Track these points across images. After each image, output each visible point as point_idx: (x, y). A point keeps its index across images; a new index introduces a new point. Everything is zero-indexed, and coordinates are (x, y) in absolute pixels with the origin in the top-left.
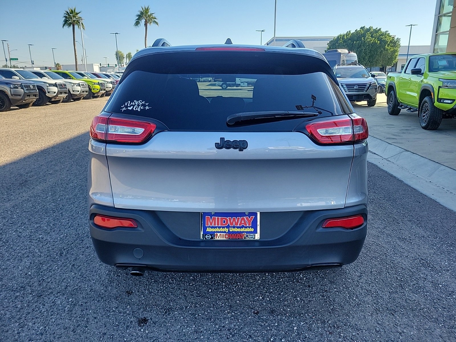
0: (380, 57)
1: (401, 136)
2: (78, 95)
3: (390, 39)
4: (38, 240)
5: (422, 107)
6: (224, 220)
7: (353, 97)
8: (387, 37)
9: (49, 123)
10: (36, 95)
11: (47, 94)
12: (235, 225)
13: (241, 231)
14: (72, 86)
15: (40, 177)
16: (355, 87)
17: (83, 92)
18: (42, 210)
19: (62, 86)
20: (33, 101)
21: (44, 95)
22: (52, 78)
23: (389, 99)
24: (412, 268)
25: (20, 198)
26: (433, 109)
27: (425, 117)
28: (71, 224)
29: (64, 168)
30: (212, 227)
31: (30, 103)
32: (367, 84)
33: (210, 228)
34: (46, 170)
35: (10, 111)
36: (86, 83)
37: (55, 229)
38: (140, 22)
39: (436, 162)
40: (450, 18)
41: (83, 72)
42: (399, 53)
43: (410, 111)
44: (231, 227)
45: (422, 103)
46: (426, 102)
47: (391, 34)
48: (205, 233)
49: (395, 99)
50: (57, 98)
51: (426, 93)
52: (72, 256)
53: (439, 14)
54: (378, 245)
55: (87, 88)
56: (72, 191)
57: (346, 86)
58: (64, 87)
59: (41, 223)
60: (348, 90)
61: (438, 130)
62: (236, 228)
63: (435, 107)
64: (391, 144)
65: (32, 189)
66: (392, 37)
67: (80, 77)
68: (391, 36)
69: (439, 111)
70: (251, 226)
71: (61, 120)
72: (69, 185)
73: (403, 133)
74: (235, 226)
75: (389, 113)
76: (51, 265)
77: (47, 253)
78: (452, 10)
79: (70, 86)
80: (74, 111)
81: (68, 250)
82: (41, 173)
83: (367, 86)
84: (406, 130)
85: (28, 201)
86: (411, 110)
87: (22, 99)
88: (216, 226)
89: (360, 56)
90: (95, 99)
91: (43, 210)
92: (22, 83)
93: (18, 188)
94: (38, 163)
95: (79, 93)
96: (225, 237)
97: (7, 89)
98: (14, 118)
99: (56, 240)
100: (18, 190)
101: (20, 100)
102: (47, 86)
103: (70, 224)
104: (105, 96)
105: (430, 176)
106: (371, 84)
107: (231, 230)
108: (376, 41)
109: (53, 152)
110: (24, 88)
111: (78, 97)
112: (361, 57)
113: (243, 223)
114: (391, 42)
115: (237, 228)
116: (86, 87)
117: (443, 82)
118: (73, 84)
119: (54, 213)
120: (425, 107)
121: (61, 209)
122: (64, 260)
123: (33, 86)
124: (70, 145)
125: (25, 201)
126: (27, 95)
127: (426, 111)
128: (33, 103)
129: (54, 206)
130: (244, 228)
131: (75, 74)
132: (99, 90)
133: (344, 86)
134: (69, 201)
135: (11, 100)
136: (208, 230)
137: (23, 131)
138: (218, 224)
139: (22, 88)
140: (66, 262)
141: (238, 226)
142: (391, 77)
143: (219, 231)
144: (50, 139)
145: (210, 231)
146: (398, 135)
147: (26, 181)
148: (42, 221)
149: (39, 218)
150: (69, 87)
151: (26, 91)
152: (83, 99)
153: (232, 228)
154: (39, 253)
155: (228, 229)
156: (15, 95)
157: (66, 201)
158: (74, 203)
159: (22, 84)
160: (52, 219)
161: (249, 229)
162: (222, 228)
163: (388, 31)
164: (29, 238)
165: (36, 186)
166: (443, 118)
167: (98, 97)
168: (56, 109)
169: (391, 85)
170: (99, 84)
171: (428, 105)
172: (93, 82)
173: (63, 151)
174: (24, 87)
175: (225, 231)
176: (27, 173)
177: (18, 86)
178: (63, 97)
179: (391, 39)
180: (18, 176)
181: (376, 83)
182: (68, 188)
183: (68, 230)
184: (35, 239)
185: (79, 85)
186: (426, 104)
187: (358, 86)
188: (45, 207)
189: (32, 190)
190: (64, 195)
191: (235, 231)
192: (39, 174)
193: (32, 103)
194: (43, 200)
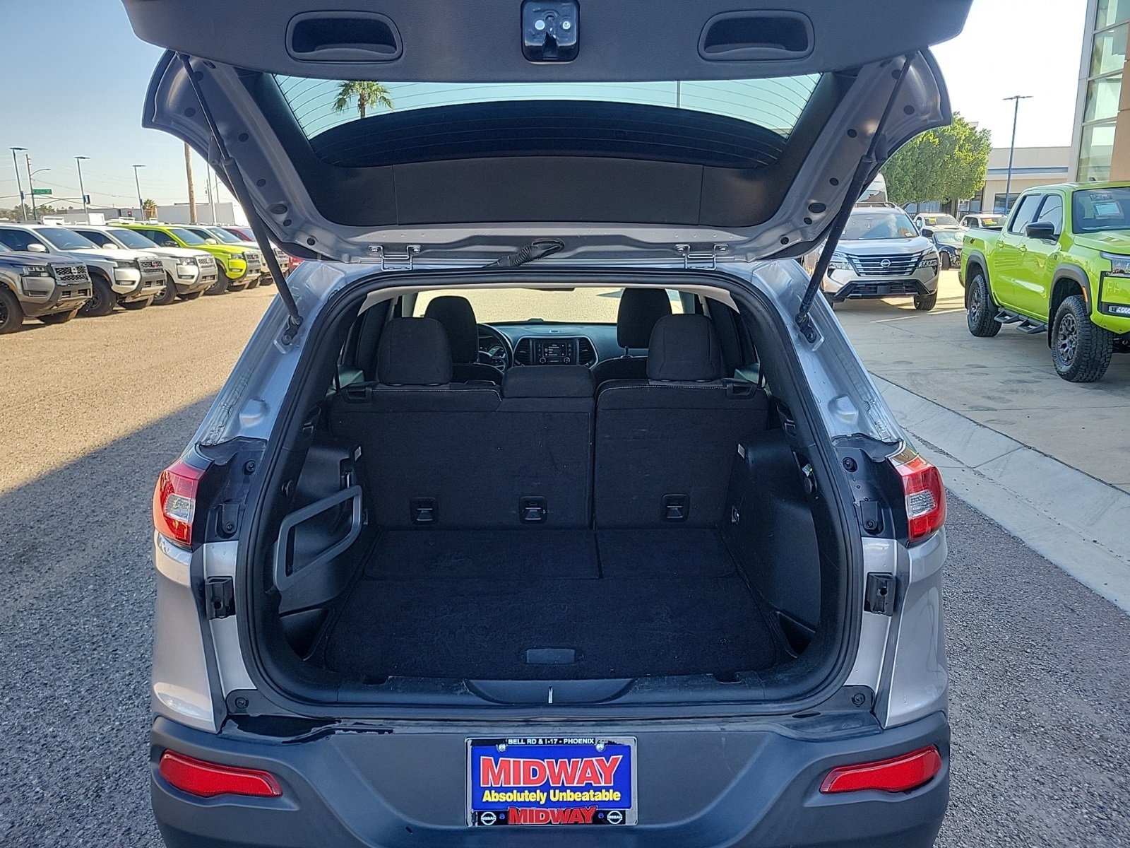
0: (942, 177)
1: (1009, 401)
2: (191, 287)
3: (964, 132)
4: (42, 741)
5: (1059, 324)
6: (533, 769)
7: (878, 287)
8: (958, 127)
9: (113, 365)
10: (86, 290)
11: (115, 288)
12: (567, 783)
13: (584, 799)
14: (177, 264)
15: (72, 534)
16: (882, 264)
17: (205, 277)
18: (64, 641)
19: (152, 266)
20: (78, 306)
21: (106, 291)
22: (128, 246)
23: (971, 297)
24: (1069, 839)
25: (11, 603)
26: (1088, 329)
27: (1066, 349)
28: (134, 689)
29: (136, 503)
30: (499, 790)
31: (71, 311)
32: (912, 254)
33: (493, 792)
34: (89, 511)
35: (21, 333)
36: (213, 257)
37: (93, 704)
38: (348, 100)
39: (1106, 484)
40: (1119, 85)
41: (204, 228)
42: (987, 167)
43: (1027, 331)
44: (555, 788)
45: (1057, 314)
46: (1067, 310)
47: (966, 121)
48: (480, 807)
49: (986, 296)
50: (140, 295)
51: (1066, 287)
52: (128, 797)
53: (1089, 77)
54: (970, 756)
55: (213, 268)
56: (149, 578)
57: (861, 260)
58: (156, 268)
59: (57, 683)
60: (865, 269)
61: (1102, 381)
62: (568, 791)
63: (1094, 324)
64: (985, 427)
65: (47, 572)
66: (971, 126)
67: (199, 241)
68: (967, 124)
69: (1104, 335)
70: (612, 785)
71: (143, 358)
72: (144, 558)
73: (1013, 391)
74: (566, 785)
75: (972, 332)
76: (67, 830)
77: (61, 788)
78: (1123, 67)
79: (172, 265)
80: (178, 329)
81: (117, 776)
82: (75, 521)
83: (912, 261)
84: (1020, 381)
85: (30, 612)
86: (1030, 326)
87: (50, 301)
88: (512, 785)
89: (892, 176)
90: (234, 293)
91: (68, 639)
92: (50, 262)
93: (10, 570)
94: (72, 488)
95: (193, 281)
96: (538, 820)
97: (12, 277)
98: (27, 353)
99: (90, 743)
100: (10, 576)
101: (45, 303)
102: (114, 268)
103: (133, 687)
104: (261, 285)
105: (1093, 524)
106: (923, 254)
107: (555, 796)
108: (931, 138)
109: (112, 454)
110: (56, 275)
111: (191, 290)
112: (894, 177)
113: (590, 775)
114: (967, 140)
115: (571, 791)
116: (211, 266)
117: (1111, 261)
118: (178, 260)
119: (95, 649)
120: (1066, 324)
121: (113, 636)
122: (103, 812)
123: (78, 268)
124: (160, 431)
125: (22, 612)
126: (63, 292)
127: (1070, 333)
128: (79, 310)
129: (98, 626)
130: (592, 791)
131: (185, 232)
132: (243, 271)
133: (854, 260)
134: (137, 610)
135: (21, 304)
136: (488, 797)
137: (44, 391)
138: (517, 780)
139: (51, 275)
140: (109, 822)
141: (575, 785)
142: (973, 240)
143: (519, 800)
144: (110, 413)
145: (494, 800)
146: (1000, 398)
147: (34, 548)
148: (60, 679)
149: (53, 666)
150: (168, 266)
151: (61, 281)
152: (204, 294)
153: (557, 791)
154: (38, 789)
155: (545, 794)
156: (33, 292)
157: (132, 609)
158: (150, 615)
159: (50, 264)
160: (87, 671)
161: (607, 793)
162: (530, 792)
163: (958, 113)
164: (18, 737)
165: (58, 561)
166: (1113, 352)
167: (243, 289)
168: (134, 324)
169: (975, 260)
170: (243, 256)
171: (1074, 318)
172: (228, 253)
173: (139, 450)
174: (55, 272)
175: (538, 800)
176: (38, 521)
177: (41, 269)
178: (153, 293)
179: (967, 133)
180: (14, 531)
181: (934, 252)
182: (139, 569)
183: (127, 709)
184: (35, 739)
185: (194, 261)
186: (1069, 314)
187: (891, 260)
188: (72, 632)
189: (47, 574)
190: (128, 591)
191: (565, 800)
192: (70, 524)
193: (77, 310)
194: (70, 607)
